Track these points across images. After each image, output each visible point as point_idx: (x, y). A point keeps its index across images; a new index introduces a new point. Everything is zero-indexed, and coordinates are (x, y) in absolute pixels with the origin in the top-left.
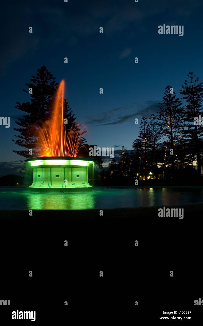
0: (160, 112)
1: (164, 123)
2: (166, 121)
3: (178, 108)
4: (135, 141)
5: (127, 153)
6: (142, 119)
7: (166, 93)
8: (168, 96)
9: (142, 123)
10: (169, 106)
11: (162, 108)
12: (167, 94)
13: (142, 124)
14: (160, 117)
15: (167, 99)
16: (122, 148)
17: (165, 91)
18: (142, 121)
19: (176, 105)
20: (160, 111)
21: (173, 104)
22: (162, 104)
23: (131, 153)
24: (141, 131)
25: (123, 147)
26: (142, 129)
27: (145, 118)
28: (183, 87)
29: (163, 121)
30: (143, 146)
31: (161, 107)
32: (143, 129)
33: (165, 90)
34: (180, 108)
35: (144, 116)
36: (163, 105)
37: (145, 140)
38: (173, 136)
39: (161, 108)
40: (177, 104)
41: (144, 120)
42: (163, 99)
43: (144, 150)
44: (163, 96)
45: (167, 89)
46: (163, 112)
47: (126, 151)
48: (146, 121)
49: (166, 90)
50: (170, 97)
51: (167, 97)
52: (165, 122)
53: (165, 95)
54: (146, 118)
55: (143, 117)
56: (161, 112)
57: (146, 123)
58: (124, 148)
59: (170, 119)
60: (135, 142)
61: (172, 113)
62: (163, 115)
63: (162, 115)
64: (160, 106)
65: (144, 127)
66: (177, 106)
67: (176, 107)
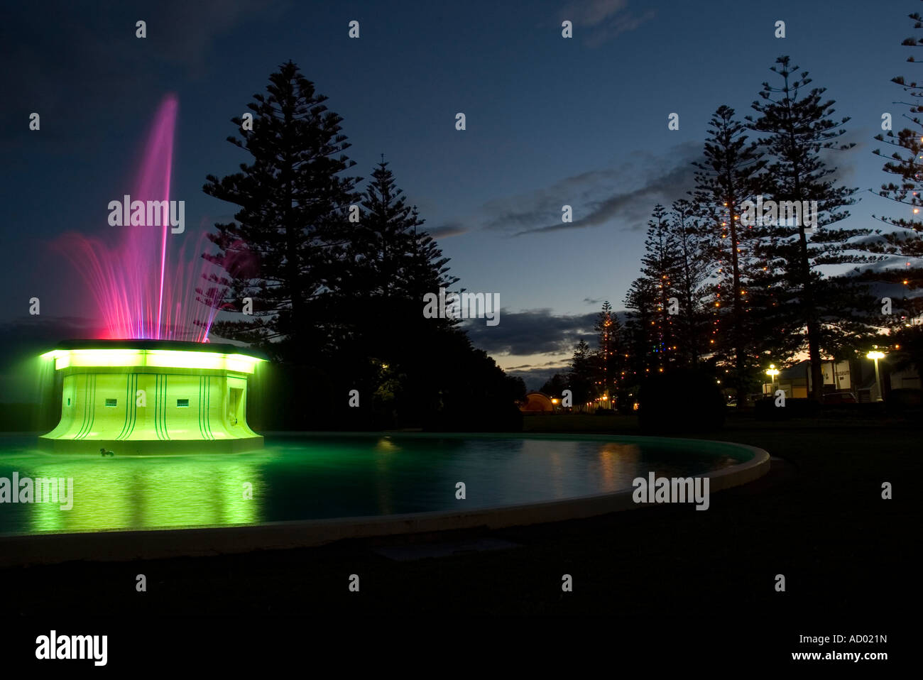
0: (697, 190)
1: (711, 227)
2: (716, 219)
3: (756, 175)
4: (634, 286)
5: (617, 324)
6: (654, 215)
7: (715, 129)
8: (719, 138)
9: (652, 229)
10: (723, 171)
11: (704, 178)
12: (718, 133)
13: (653, 231)
14: (697, 207)
15: (717, 147)
16: (603, 308)
17: (712, 124)
18: (651, 221)
19: (748, 167)
20: (697, 187)
21: (738, 164)
22: (704, 165)
23: (628, 324)
24: (650, 253)
25: (607, 305)
26: (654, 246)
27: (662, 214)
28: (755, 105)
29: (708, 220)
30: (657, 302)
31: (701, 174)
32: (657, 248)
33: (711, 121)
34: (760, 175)
35: (659, 206)
36: (705, 168)
37: (664, 281)
38: (741, 267)
39: (701, 177)
40: (752, 162)
41: (660, 217)
42: (705, 148)
43: (661, 313)
44: (706, 140)
45: (719, 116)
46: (706, 191)
47: (615, 318)
48: (665, 222)
49: (714, 120)
50: (726, 143)
51: (718, 141)
52: (714, 223)
53: (714, 137)
54: (664, 213)
55: (656, 210)
56: (700, 190)
57: (664, 228)
58: (610, 308)
59: (727, 211)
60: (636, 290)
61: (735, 191)
62: (708, 199)
63: (703, 200)
64: (697, 173)
65: (659, 242)
66: (752, 169)
67: (747, 172)
